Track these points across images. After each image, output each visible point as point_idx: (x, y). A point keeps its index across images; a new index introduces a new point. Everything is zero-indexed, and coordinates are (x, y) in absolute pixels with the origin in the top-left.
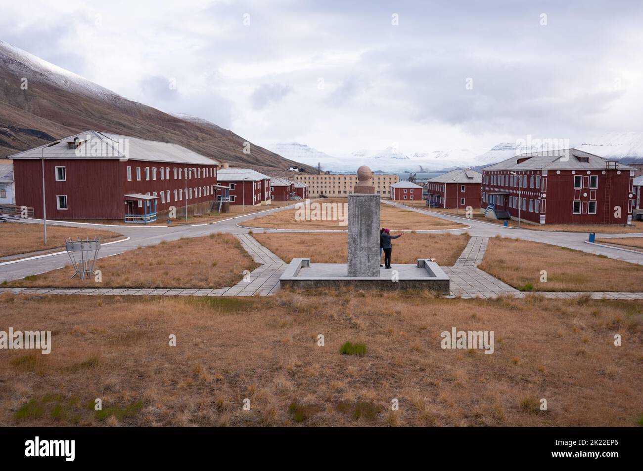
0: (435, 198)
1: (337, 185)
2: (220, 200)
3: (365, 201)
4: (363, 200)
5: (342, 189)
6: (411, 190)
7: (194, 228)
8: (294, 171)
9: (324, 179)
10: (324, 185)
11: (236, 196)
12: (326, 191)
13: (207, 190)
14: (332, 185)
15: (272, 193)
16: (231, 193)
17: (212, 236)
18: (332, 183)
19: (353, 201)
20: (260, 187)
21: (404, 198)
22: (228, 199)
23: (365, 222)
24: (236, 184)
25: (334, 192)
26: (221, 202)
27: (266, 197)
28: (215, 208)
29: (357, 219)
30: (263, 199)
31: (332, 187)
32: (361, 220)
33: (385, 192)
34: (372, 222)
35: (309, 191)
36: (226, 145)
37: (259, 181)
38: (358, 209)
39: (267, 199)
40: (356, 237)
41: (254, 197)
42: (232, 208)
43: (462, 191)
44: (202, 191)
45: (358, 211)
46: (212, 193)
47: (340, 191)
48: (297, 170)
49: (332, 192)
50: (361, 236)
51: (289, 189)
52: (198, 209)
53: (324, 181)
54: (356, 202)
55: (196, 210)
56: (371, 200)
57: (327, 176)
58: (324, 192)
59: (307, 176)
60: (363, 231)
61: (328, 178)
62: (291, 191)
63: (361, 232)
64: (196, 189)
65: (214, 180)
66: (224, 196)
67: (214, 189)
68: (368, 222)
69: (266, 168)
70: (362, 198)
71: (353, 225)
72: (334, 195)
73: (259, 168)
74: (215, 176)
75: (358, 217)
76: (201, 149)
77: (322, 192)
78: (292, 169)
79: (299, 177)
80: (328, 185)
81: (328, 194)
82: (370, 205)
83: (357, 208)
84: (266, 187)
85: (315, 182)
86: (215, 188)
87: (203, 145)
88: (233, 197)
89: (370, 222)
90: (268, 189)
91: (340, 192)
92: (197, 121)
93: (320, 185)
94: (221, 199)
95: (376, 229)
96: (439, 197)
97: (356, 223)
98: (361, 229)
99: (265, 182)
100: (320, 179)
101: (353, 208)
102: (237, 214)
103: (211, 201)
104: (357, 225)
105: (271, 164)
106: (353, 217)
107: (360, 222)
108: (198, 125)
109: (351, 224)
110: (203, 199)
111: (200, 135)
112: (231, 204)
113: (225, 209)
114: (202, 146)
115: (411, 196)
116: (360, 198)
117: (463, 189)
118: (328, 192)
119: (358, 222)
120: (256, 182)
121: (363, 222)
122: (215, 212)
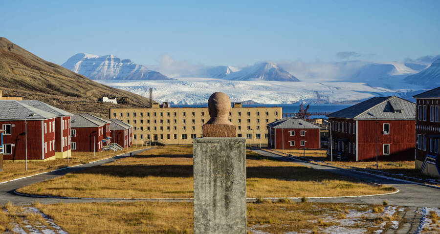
0: (341, 145)
1: (180, 124)
3: (222, 149)
4: (218, 148)
5: (189, 132)
6: (301, 131)
8: (110, 103)
9: (158, 114)
10: (158, 125)
11: (14, 145)
12: (162, 136)
14: (172, 124)
15: (73, 139)
16: (6, 140)
18: (172, 122)
19: (201, 149)
20: (52, 129)
21: (291, 145)
22: (1, 150)
23: (222, 183)
24: (14, 126)
25: (175, 136)
27: (63, 145)
29: (208, 179)
30: (58, 149)
31: (172, 128)
32: (215, 181)
33: (259, 135)
34: (232, 183)
35: (135, 136)
37: (52, 120)
38: (210, 162)
39: (66, 149)
40: (208, 208)
41: (44, 145)
42: (7, 164)
43: (385, 133)
45: (210, 166)
47: (186, 135)
48: (115, 101)
49: (172, 136)
50: (215, 205)
51: (101, 132)
53: (158, 118)
54: (206, 152)
56: (231, 148)
57: (165, 111)
58: (159, 137)
59: (131, 111)
60: (218, 197)
61: (165, 114)
62: (105, 136)
63: (215, 200)
68: (226, 183)
69: (63, 98)
70: (216, 144)
71: (202, 188)
72: (176, 142)
73: (53, 99)
75: (210, 175)
77: (156, 137)
78: (105, 99)
79: (118, 111)
80: (165, 125)
81: (165, 141)
82: (228, 157)
83: (208, 161)
84: (63, 128)
85: (145, 121)
88: (8, 147)
89: (229, 184)
90: (66, 133)
91: (185, 136)
93: (152, 125)
95: (239, 194)
96: (346, 143)
97: (207, 185)
98: (215, 195)
99: (62, 121)
100: (152, 114)
101: (202, 161)
102: (16, 174)
104: (208, 189)
105: (71, 91)
106: (202, 176)
107: (212, 183)
109: (199, 186)
112: (6, 158)
115: (301, 141)
116: (213, 144)
117: (386, 128)
118: (165, 137)
119: (210, 183)
120: (48, 122)
121: (218, 184)
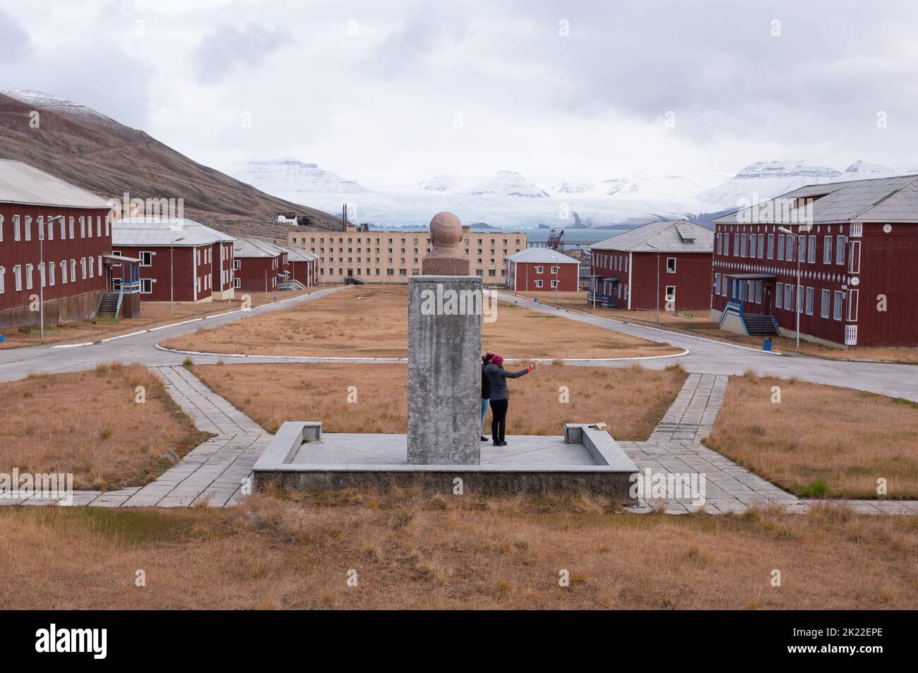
0: (607, 286)
1: (384, 254)
2: (118, 288)
5: (396, 266)
6: (552, 267)
7: (58, 352)
8: (287, 225)
9: (355, 241)
10: (354, 255)
11: (155, 281)
12: (359, 270)
13: (90, 267)
14: (373, 255)
15: (237, 274)
16: (144, 273)
17: (101, 371)
18: (373, 251)
19: (420, 292)
20: (209, 259)
21: (538, 286)
22: (138, 287)
23: (448, 340)
24: (154, 253)
25: (378, 271)
26: (122, 293)
27: (222, 282)
28: (106, 308)
29: (428, 334)
30: (216, 287)
31: (373, 260)
32: (438, 336)
33: (494, 271)
34: (462, 340)
35: (322, 270)
36: (133, 163)
37: (207, 247)
39: (226, 287)
40: (428, 374)
41: (197, 282)
42: (146, 306)
43: (669, 270)
44: (79, 268)
46: (100, 273)
47: (392, 270)
48: (294, 222)
49: (373, 272)
50: (437, 371)
51: (275, 264)
52: (69, 311)
53: (354, 246)
55: (65, 312)
57: (363, 236)
58: (355, 273)
59: (318, 236)
60: (442, 360)
61: (364, 241)
62: (281, 270)
63: (437, 363)
64: (63, 264)
65: (102, 244)
66: (127, 281)
67: (104, 265)
68: (454, 338)
69: (223, 217)
71: (420, 347)
72: (378, 279)
73: (209, 217)
74: (107, 234)
75: (432, 329)
76: (77, 173)
77: (350, 272)
78: (282, 219)
79: (299, 236)
80: (364, 255)
81: (363, 277)
84: (222, 259)
85: (336, 250)
86: (108, 262)
87: (80, 163)
88: (147, 283)
89: (458, 340)
90: (227, 265)
91: (390, 272)
92: (66, 109)
93: (345, 255)
94: (122, 287)
95: (472, 356)
96: (615, 284)
97: (428, 342)
98: (438, 356)
99: (222, 248)
100: (345, 240)
101: (420, 308)
102: (157, 321)
103: (98, 292)
104: (428, 348)
105: (235, 207)
106: (420, 328)
107: (435, 340)
108: (70, 119)
109: (416, 343)
110: (81, 285)
111: (74, 140)
112: (144, 298)
113: (129, 310)
114: (79, 167)
115: (552, 282)
117: (671, 265)
118: (364, 272)
119: (431, 340)
120: (202, 248)
121: (443, 340)
122: (107, 316)
